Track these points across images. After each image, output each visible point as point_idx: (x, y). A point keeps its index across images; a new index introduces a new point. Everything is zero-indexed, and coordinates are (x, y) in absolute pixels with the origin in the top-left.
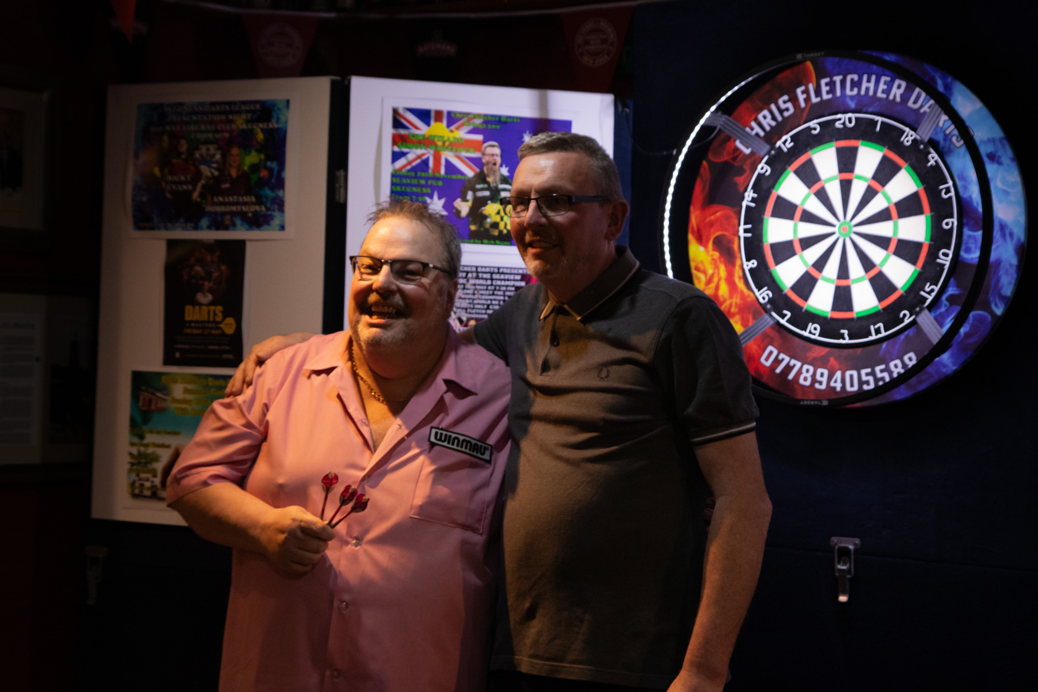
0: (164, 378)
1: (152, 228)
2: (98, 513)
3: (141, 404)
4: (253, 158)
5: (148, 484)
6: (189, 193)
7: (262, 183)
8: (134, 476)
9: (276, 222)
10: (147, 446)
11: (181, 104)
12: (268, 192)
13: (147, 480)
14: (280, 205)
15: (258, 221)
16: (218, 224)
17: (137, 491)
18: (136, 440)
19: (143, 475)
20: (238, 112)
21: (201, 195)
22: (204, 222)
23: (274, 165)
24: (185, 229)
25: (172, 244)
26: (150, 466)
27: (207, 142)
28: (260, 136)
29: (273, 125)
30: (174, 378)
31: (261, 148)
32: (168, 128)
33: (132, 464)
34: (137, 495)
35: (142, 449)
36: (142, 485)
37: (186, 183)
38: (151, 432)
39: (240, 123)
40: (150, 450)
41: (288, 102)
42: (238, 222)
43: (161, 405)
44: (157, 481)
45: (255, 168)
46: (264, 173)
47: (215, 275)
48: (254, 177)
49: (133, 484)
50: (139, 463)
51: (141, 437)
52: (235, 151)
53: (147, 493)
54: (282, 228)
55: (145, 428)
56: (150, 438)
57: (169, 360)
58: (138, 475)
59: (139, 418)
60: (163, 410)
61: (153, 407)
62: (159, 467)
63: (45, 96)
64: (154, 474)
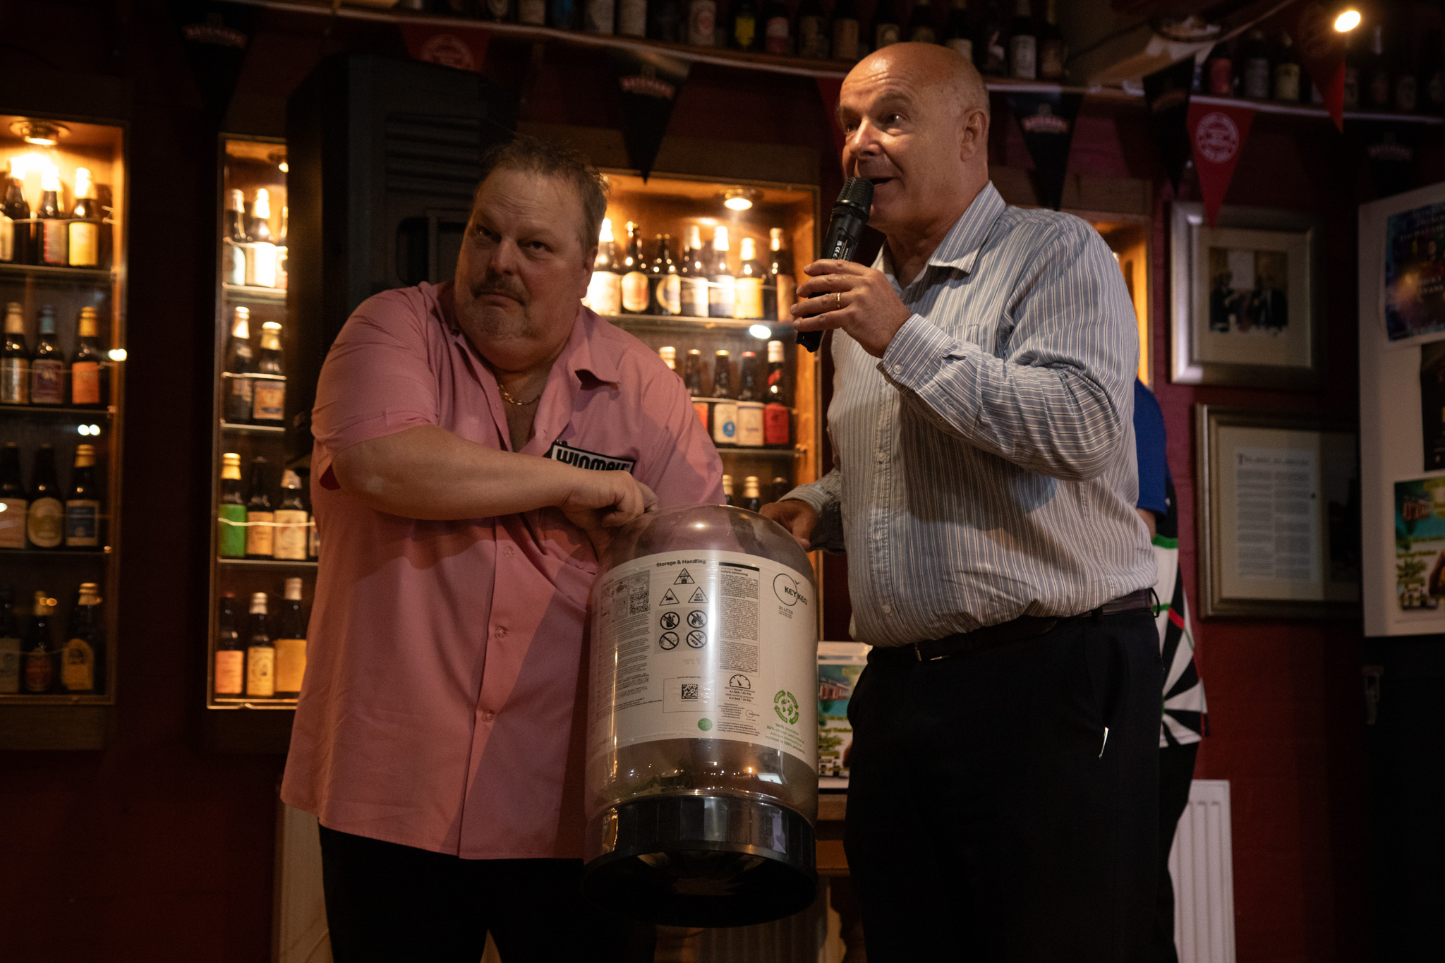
0: (1425, 486)
1: (1406, 336)
2: (1370, 631)
3: (1405, 514)
5: (1416, 595)
8: (1402, 589)
10: (1413, 556)
11: (1428, 207)
13: (1416, 590)
17: (1406, 603)
18: (1402, 551)
19: (1411, 586)
24: (1438, 330)
25: (1425, 348)
26: (1417, 576)
30: (1435, 483)
32: (1417, 233)
33: (1400, 577)
34: (1405, 608)
35: (1409, 560)
36: (1411, 597)
37: (1437, 284)
38: (1416, 540)
40: (1417, 560)
43: (1424, 512)
44: (1426, 590)
49: (1402, 597)
50: (1406, 575)
51: (1407, 547)
53: (1416, 603)
55: (1411, 538)
56: (1415, 548)
57: (1429, 465)
58: (1406, 587)
59: (1403, 528)
60: (1427, 517)
61: (1417, 515)
62: (1426, 575)
63: (1309, 236)
64: (1422, 583)
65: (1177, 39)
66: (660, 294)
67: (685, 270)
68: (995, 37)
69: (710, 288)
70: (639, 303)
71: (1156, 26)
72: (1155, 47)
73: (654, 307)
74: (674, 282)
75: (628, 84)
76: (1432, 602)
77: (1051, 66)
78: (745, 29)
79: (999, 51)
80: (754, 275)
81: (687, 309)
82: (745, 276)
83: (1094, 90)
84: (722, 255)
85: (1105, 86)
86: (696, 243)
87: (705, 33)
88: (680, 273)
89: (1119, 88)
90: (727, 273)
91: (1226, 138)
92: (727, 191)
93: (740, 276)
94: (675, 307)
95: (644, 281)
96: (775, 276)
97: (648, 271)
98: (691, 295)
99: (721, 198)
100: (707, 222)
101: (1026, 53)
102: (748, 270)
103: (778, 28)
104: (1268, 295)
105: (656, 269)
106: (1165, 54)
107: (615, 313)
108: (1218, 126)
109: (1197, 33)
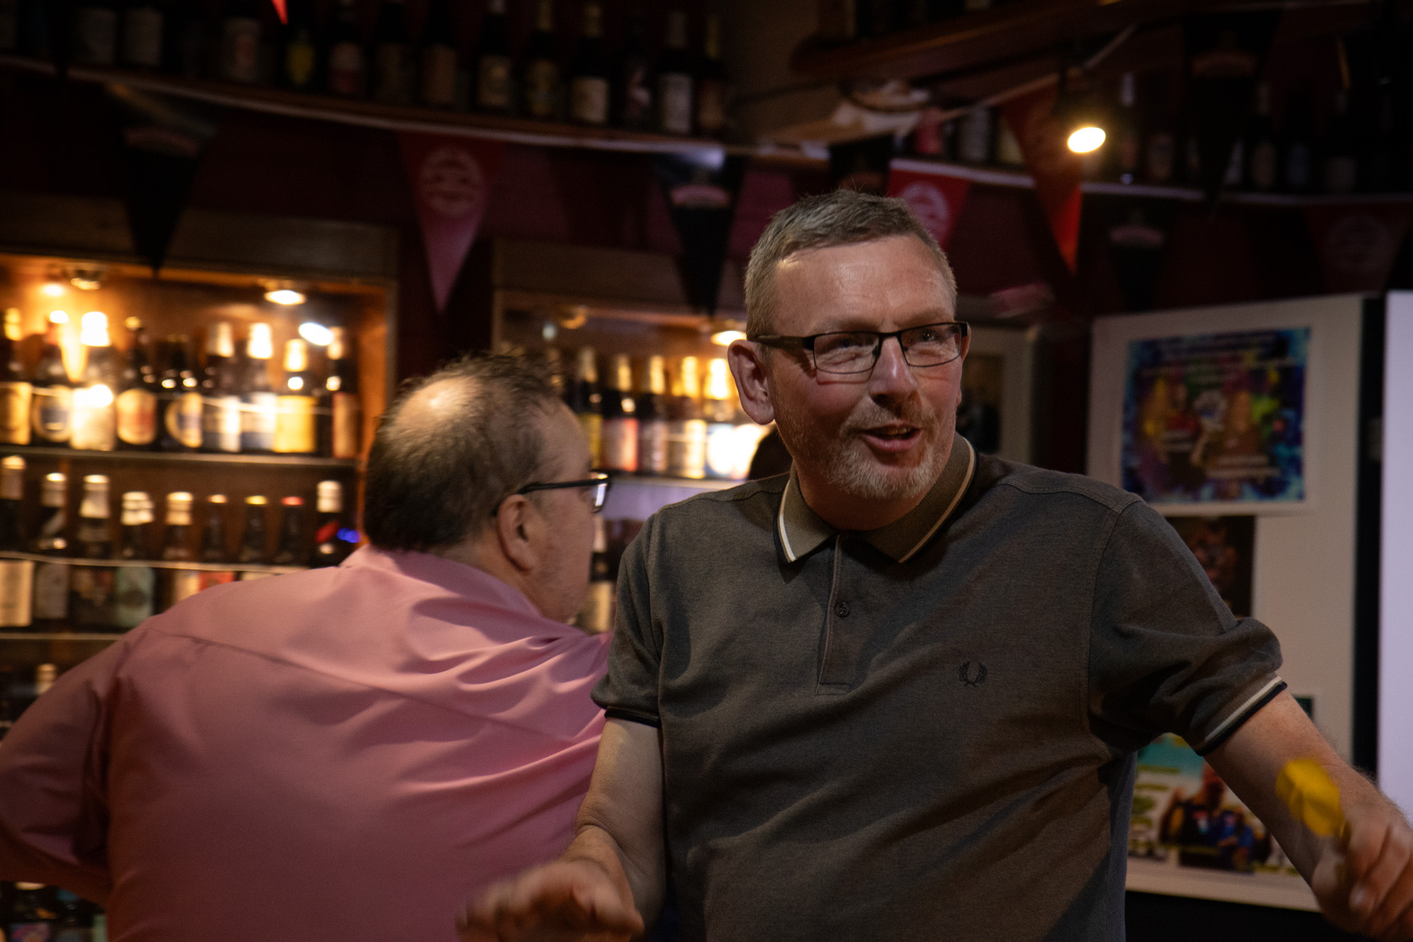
4: (1264, 406)
5: (1142, 839)
6: (1186, 456)
7: (1276, 438)
9: (1293, 490)
12: (1282, 450)
13: (1141, 834)
14: (1297, 465)
15: (1271, 489)
16: (1221, 494)
20: (1247, 346)
21: (1205, 457)
22: (1207, 491)
23: (1289, 414)
24: (1183, 501)
26: (1143, 816)
27: (1210, 387)
28: (1274, 377)
29: (1290, 361)
31: (1276, 393)
32: (1163, 370)
37: (1183, 441)
39: (1250, 360)
40: (1144, 794)
41: (1307, 332)
42: (1247, 490)
44: (1154, 834)
45: (1267, 418)
46: (1278, 426)
47: (1221, 560)
48: (1267, 431)
52: (1243, 397)
53: (1141, 851)
54: (1301, 496)
62: (1156, 814)
63: (1032, 335)
64: (1148, 822)
65: (873, 109)
66: (171, 421)
67: (208, 384)
68: (638, 76)
69: (243, 413)
70: (141, 433)
71: (848, 91)
72: (845, 116)
73: (163, 441)
74: (193, 404)
75: (135, 136)
76: (1160, 851)
77: (712, 116)
78: (301, 61)
79: (642, 95)
80: (305, 392)
81: (210, 444)
82: (292, 393)
83: (766, 151)
84: (261, 365)
85: (782, 145)
86: (224, 347)
87: (243, 64)
88: (200, 390)
89: (796, 147)
90: (267, 389)
91: (932, 216)
92: (270, 283)
93: (284, 392)
94: (193, 438)
95: (150, 401)
96: (332, 393)
97: (156, 389)
98: (215, 422)
99: (262, 291)
100: (241, 311)
101: (678, 100)
102: (296, 383)
103: (347, 58)
104: (976, 412)
105: (168, 384)
106: (858, 124)
107: (106, 447)
108: (922, 200)
109: (899, 100)
